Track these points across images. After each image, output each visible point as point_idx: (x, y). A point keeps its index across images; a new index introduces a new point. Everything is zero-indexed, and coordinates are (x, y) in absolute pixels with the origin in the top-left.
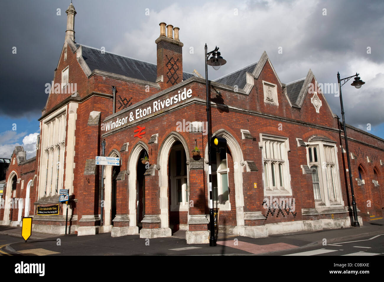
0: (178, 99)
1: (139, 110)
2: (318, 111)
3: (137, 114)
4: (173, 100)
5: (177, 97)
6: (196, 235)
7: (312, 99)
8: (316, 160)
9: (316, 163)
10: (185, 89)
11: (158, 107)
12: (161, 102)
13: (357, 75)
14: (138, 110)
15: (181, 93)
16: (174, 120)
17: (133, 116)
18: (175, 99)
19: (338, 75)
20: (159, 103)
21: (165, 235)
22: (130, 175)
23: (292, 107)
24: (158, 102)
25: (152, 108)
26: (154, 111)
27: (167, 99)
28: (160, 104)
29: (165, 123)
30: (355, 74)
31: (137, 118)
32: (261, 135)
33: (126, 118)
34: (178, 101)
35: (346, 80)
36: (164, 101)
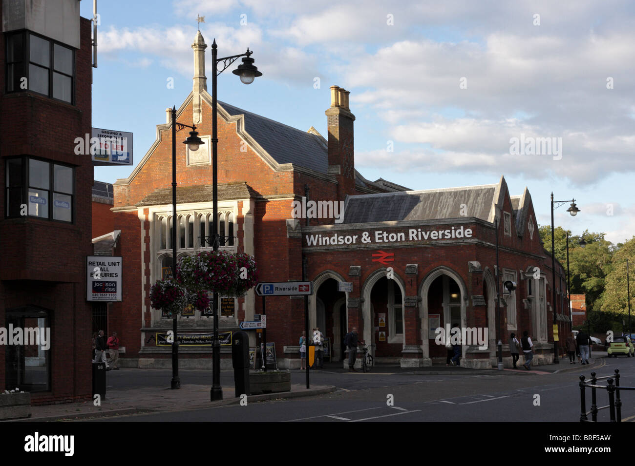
0: (451, 235)
1: (383, 233)
2: (532, 238)
3: (377, 236)
4: (443, 235)
5: (451, 233)
6: (482, 362)
7: (529, 224)
8: (530, 294)
9: (530, 296)
10: (462, 227)
11: (417, 236)
12: (423, 233)
13: (573, 201)
14: (381, 232)
15: (455, 230)
16: (444, 255)
17: (369, 238)
18: (446, 233)
19: (552, 195)
20: (420, 233)
21: (428, 364)
22: (365, 303)
23: (519, 236)
24: (418, 232)
25: (407, 235)
26: (411, 239)
27: (432, 231)
28: (422, 234)
29: (430, 255)
30: (572, 200)
31: (377, 240)
32: (504, 269)
33: (355, 237)
34: (451, 236)
35: (561, 203)
36: (428, 233)
